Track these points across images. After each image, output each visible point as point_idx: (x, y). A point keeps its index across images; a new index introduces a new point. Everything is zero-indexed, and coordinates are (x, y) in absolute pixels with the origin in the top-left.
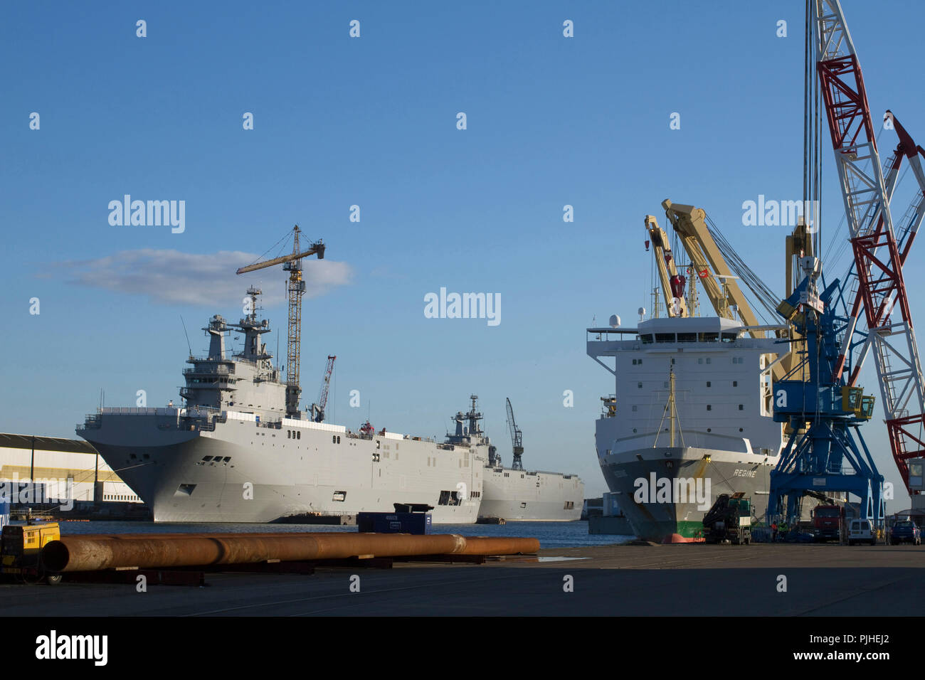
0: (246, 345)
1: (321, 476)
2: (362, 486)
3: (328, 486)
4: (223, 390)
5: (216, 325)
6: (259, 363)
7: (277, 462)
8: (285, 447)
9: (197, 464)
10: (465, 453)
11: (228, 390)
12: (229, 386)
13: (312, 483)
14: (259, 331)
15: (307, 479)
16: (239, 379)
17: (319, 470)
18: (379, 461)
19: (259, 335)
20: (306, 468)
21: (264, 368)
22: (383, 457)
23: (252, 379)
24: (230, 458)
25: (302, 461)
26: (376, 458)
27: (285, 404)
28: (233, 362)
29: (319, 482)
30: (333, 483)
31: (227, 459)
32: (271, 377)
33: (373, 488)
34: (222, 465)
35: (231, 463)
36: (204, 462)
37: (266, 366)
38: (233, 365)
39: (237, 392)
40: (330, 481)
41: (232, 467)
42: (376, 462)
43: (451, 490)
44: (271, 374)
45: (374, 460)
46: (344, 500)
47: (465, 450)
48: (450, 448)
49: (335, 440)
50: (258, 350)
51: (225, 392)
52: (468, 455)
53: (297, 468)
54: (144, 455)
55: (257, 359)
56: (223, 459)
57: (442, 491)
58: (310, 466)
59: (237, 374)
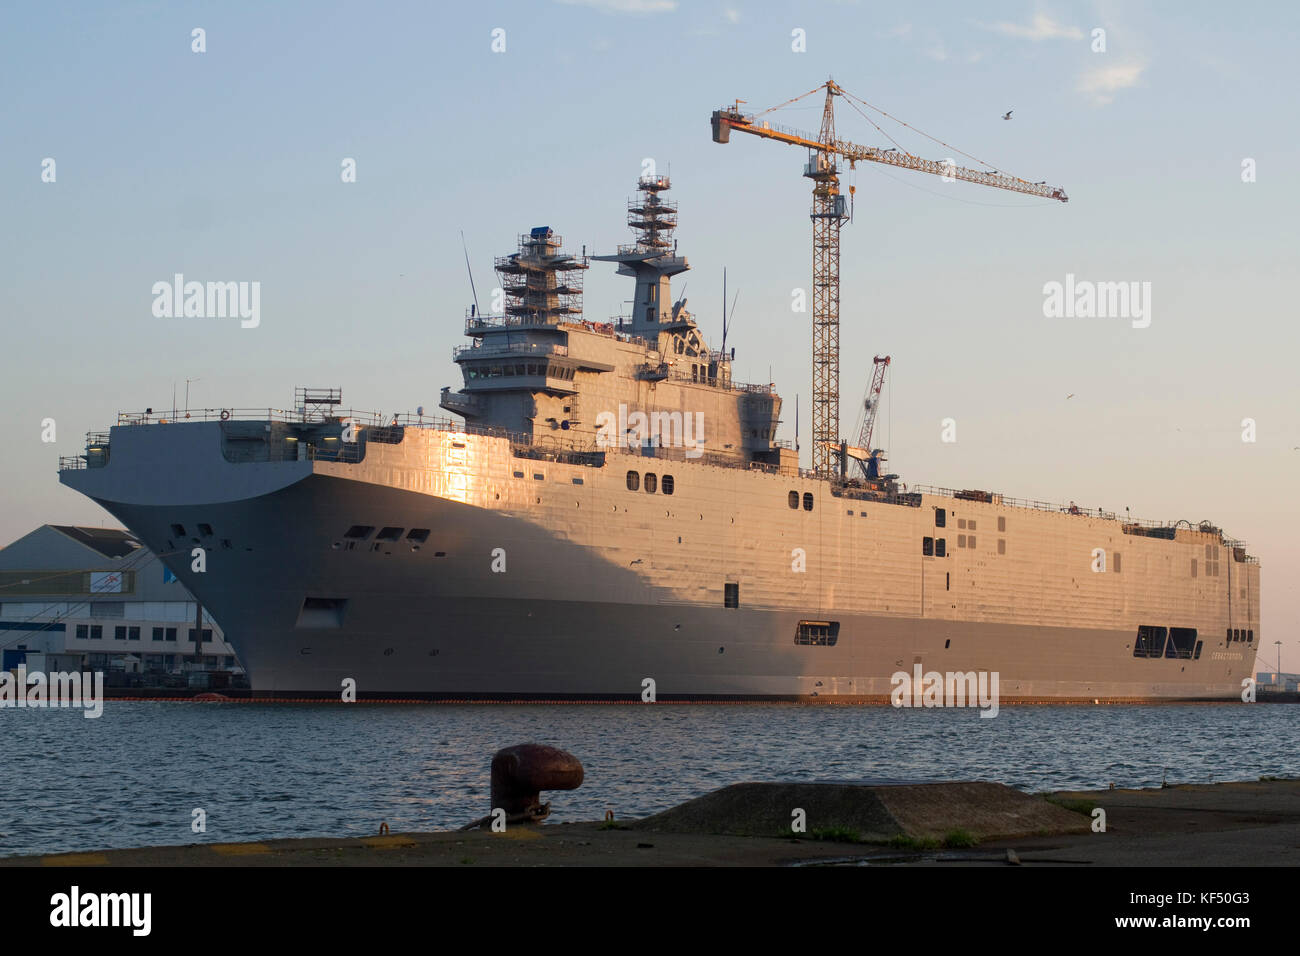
0: (636, 302)
1: (751, 585)
2: (890, 610)
3: (776, 607)
4: (536, 391)
5: (535, 249)
6: (666, 341)
7: (592, 547)
8: (620, 511)
9: (334, 547)
10: (1208, 547)
11: (551, 393)
12: (552, 382)
13: (721, 599)
14: (662, 269)
15: (703, 591)
16: (583, 369)
17: (743, 571)
18: (943, 555)
19: (663, 279)
20: (696, 564)
21: (681, 353)
22: (956, 546)
23: (632, 372)
24: (428, 531)
25: (682, 546)
26: (933, 547)
27: (738, 433)
28: (560, 328)
29: (743, 598)
30: (791, 602)
31: (419, 535)
32: (703, 373)
33: (926, 616)
34: (405, 547)
35: (432, 543)
36: (351, 540)
37: (689, 349)
38: (562, 337)
39: (582, 399)
40: (780, 597)
41: (438, 554)
42: (934, 556)
43: (1168, 625)
44: (703, 368)
45: (927, 551)
46: (832, 642)
47: (1208, 539)
48: (1166, 533)
49: (797, 501)
50: (661, 312)
51: (548, 397)
52: (1216, 550)
53: (667, 563)
54: (200, 526)
55: (659, 331)
56: (406, 533)
57: (1141, 627)
58: (712, 560)
59: (578, 357)
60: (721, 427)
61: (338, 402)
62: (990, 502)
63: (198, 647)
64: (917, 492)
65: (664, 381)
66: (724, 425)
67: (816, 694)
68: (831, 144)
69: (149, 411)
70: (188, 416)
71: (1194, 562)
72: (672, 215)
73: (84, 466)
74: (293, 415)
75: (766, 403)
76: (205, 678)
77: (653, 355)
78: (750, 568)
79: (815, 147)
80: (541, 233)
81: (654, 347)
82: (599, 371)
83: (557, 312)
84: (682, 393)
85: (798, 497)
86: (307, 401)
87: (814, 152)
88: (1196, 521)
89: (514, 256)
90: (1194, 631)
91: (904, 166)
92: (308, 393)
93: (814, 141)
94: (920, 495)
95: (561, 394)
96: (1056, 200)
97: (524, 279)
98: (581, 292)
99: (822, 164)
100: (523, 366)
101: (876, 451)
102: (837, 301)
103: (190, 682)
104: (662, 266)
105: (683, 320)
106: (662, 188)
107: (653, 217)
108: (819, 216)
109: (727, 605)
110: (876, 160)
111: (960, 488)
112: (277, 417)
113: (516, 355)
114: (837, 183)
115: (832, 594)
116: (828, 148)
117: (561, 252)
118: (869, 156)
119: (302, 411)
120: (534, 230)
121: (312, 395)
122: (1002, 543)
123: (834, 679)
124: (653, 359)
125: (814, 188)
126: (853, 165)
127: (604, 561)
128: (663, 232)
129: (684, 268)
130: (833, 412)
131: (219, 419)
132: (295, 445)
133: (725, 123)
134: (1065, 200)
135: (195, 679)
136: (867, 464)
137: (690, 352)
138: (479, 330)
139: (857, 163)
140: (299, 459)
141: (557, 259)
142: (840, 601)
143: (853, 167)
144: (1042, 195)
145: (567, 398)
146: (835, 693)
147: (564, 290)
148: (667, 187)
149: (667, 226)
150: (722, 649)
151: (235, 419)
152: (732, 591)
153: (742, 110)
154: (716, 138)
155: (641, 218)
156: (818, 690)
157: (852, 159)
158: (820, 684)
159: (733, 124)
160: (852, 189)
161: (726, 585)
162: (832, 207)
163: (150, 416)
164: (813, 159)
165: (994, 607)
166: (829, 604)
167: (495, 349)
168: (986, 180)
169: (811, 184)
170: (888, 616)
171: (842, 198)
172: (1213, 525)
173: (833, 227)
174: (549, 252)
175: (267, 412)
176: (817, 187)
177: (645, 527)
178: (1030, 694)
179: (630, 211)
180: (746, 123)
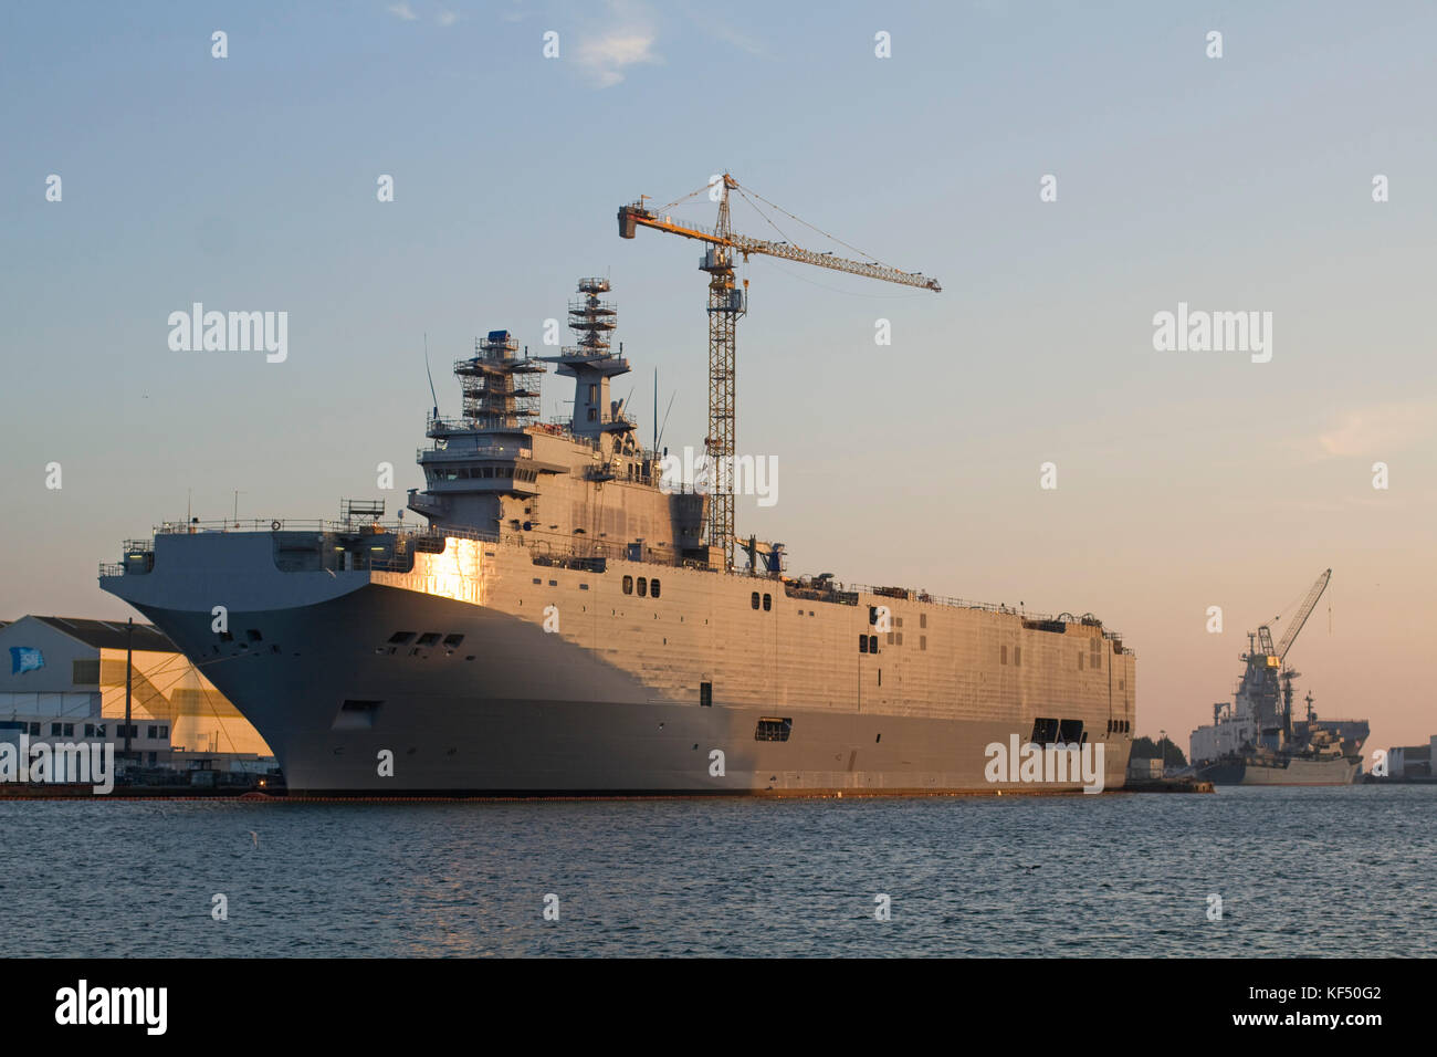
0: (576, 402)
1: (722, 683)
2: (833, 706)
3: (742, 705)
4: (502, 493)
5: (494, 352)
6: (607, 441)
7: (595, 649)
8: (618, 614)
9: (377, 652)
10: (1092, 639)
11: (516, 495)
12: (518, 485)
13: (697, 698)
14: (603, 370)
15: (683, 690)
16: (545, 471)
17: (716, 670)
18: (875, 652)
19: (604, 380)
20: (678, 664)
21: (618, 452)
22: (886, 643)
23: (581, 473)
24: (462, 636)
25: (666, 647)
26: (868, 644)
27: (670, 531)
28: (526, 432)
29: (716, 697)
30: (754, 699)
31: (454, 640)
32: (637, 472)
33: (864, 711)
34: (442, 654)
35: (465, 648)
36: (394, 645)
37: (625, 448)
38: (526, 441)
39: (539, 501)
40: (745, 695)
41: (469, 658)
42: (868, 654)
43: (1059, 717)
44: (637, 467)
45: (863, 649)
46: (784, 738)
47: (1092, 632)
48: (1055, 627)
49: (758, 603)
50: (603, 413)
51: (511, 499)
52: (1099, 642)
53: (655, 663)
54: (249, 631)
55: (601, 431)
56: (442, 639)
57: (1037, 720)
58: (691, 661)
59: (540, 460)
60: (656, 526)
61: (382, 513)
62: (906, 598)
63: (128, 743)
64: (853, 591)
65: (612, 481)
66: (658, 523)
67: (770, 788)
68: (728, 238)
69: (195, 520)
70: (237, 527)
71: (1081, 655)
72: (611, 317)
73: (121, 573)
74: (340, 526)
75: (696, 502)
76: (209, 777)
77: (598, 455)
78: (720, 667)
79: (712, 241)
80: (499, 337)
81: (597, 448)
82: (554, 473)
83: (515, 414)
84: (623, 492)
85: (759, 598)
86: (351, 512)
87: (711, 246)
88: (1079, 613)
89: (475, 360)
90: (1081, 722)
91: (791, 258)
92: (352, 504)
93: (711, 235)
94: (857, 594)
95: (523, 496)
96: (929, 291)
97: (481, 381)
98: (539, 395)
99: (719, 258)
100: (491, 469)
101: (777, 546)
102: (733, 395)
103: (194, 781)
104: (603, 367)
105: (621, 422)
106: (602, 290)
107: (593, 320)
108: (715, 310)
109: (702, 704)
110: (766, 253)
111: (880, 585)
112: (328, 529)
113: (486, 458)
114: (733, 277)
115: (786, 691)
116: (725, 241)
117: (520, 356)
118: (760, 249)
119: (348, 522)
120: (491, 334)
121: (356, 506)
122: (923, 639)
123: (785, 773)
124: (595, 460)
125: (711, 281)
126: (746, 258)
127: (605, 664)
128: (603, 333)
129: (625, 370)
130: (729, 506)
131: (270, 529)
132: (342, 555)
133: (631, 219)
134: (938, 290)
135: (198, 779)
136: (768, 558)
137: (627, 452)
138: (439, 432)
139: (750, 256)
140: (346, 568)
141: (515, 363)
142: (792, 698)
143: (746, 260)
144: (917, 285)
145: (528, 500)
146: (786, 787)
147: (522, 393)
148: (607, 289)
149: (607, 328)
150: (696, 746)
151: (286, 529)
152: (706, 689)
153: (646, 207)
154: (623, 234)
155: (582, 320)
156: (772, 783)
157: (746, 252)
158: (774, 779)
159: (639, 219)
160: (746, 282)
161: (702, 684)
162: (728, 300)
163: (196, 525)
164: (709, 254)
165: (915, 702)
166: (783, 700)
167: (463, 452)
168: (867, 272)
169: (708, 277)
170: (830, 711)
171: (739, 292)
172: (1096, 618)
173: (730, 321)
174: (509, 355)
175: (318, 523)
176: (714, 281)
177: (637, 629)
178: (943, 786)
179: (571, 312)
180: (650, 219)
